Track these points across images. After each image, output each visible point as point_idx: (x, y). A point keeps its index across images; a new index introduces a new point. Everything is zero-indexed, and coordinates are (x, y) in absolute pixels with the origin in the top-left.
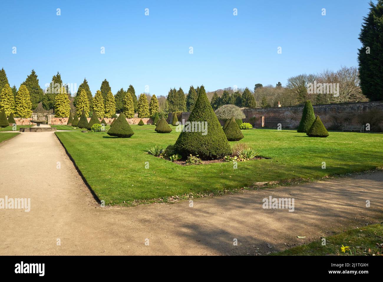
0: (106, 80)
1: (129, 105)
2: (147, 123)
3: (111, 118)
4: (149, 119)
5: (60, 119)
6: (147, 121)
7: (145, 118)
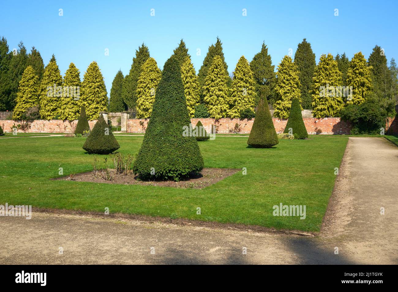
0: (306, 41)
1: (284, 85)
2: (333, 130)
3: (239, 119)
4: (338, 120)
5: (140, 122)
6: (332, 124)
7: (326, 119)
